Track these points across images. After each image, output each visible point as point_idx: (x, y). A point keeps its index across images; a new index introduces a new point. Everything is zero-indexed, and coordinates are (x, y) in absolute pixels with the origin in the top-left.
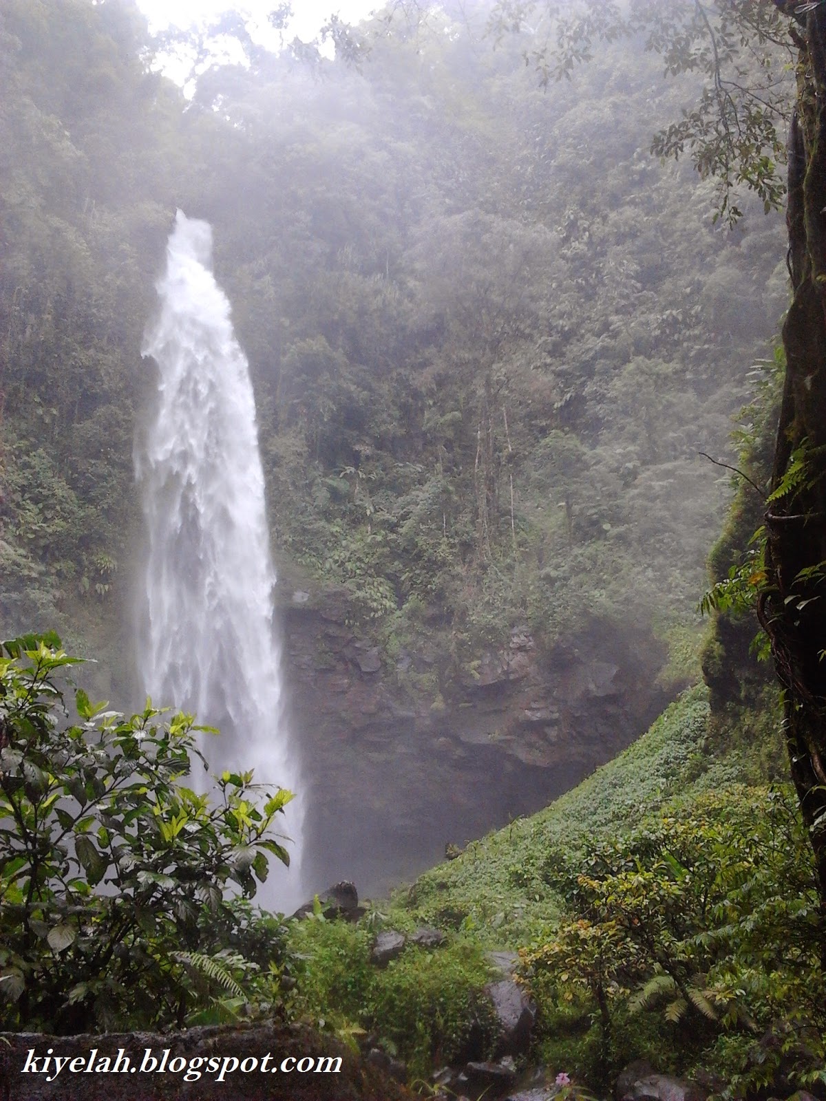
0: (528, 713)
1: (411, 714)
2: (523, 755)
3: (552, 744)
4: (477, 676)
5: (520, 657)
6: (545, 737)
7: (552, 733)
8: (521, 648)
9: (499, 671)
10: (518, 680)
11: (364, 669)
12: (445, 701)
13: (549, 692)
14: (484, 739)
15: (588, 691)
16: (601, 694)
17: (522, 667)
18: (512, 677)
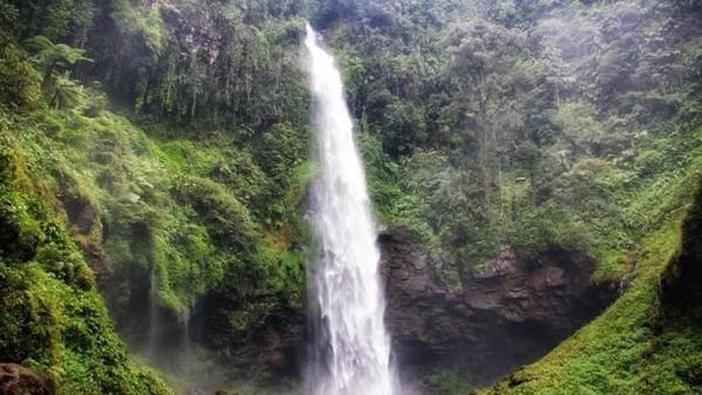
0: (512, 293)
1: (443, 292)
2: (509, 316)
3: (525, 310)
4: (482, 273)
5: (506, 263)
6: (521, 307)
7: (525, 304)
8: (506, 258)
9: (494, 270)
10: (505, 275)
11: (418, 267)
12: (463, 285)
13: (523, 282)
14: (486, 307)
15: (546, 283)
16: (554, 284)
17: (507, 268)
18: (502, 274)
